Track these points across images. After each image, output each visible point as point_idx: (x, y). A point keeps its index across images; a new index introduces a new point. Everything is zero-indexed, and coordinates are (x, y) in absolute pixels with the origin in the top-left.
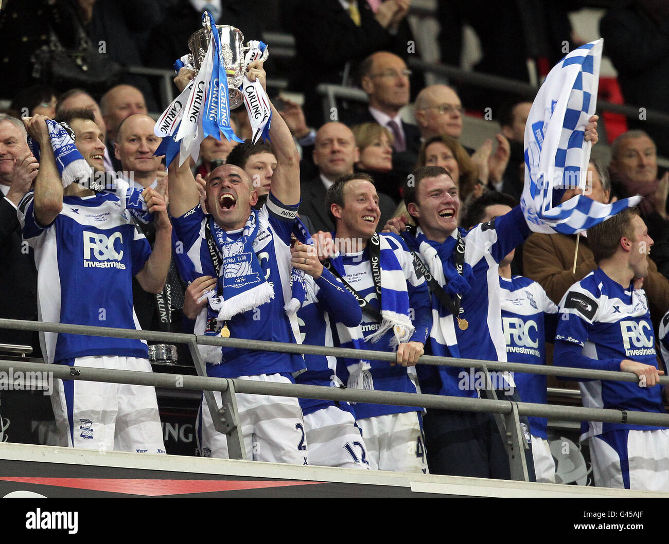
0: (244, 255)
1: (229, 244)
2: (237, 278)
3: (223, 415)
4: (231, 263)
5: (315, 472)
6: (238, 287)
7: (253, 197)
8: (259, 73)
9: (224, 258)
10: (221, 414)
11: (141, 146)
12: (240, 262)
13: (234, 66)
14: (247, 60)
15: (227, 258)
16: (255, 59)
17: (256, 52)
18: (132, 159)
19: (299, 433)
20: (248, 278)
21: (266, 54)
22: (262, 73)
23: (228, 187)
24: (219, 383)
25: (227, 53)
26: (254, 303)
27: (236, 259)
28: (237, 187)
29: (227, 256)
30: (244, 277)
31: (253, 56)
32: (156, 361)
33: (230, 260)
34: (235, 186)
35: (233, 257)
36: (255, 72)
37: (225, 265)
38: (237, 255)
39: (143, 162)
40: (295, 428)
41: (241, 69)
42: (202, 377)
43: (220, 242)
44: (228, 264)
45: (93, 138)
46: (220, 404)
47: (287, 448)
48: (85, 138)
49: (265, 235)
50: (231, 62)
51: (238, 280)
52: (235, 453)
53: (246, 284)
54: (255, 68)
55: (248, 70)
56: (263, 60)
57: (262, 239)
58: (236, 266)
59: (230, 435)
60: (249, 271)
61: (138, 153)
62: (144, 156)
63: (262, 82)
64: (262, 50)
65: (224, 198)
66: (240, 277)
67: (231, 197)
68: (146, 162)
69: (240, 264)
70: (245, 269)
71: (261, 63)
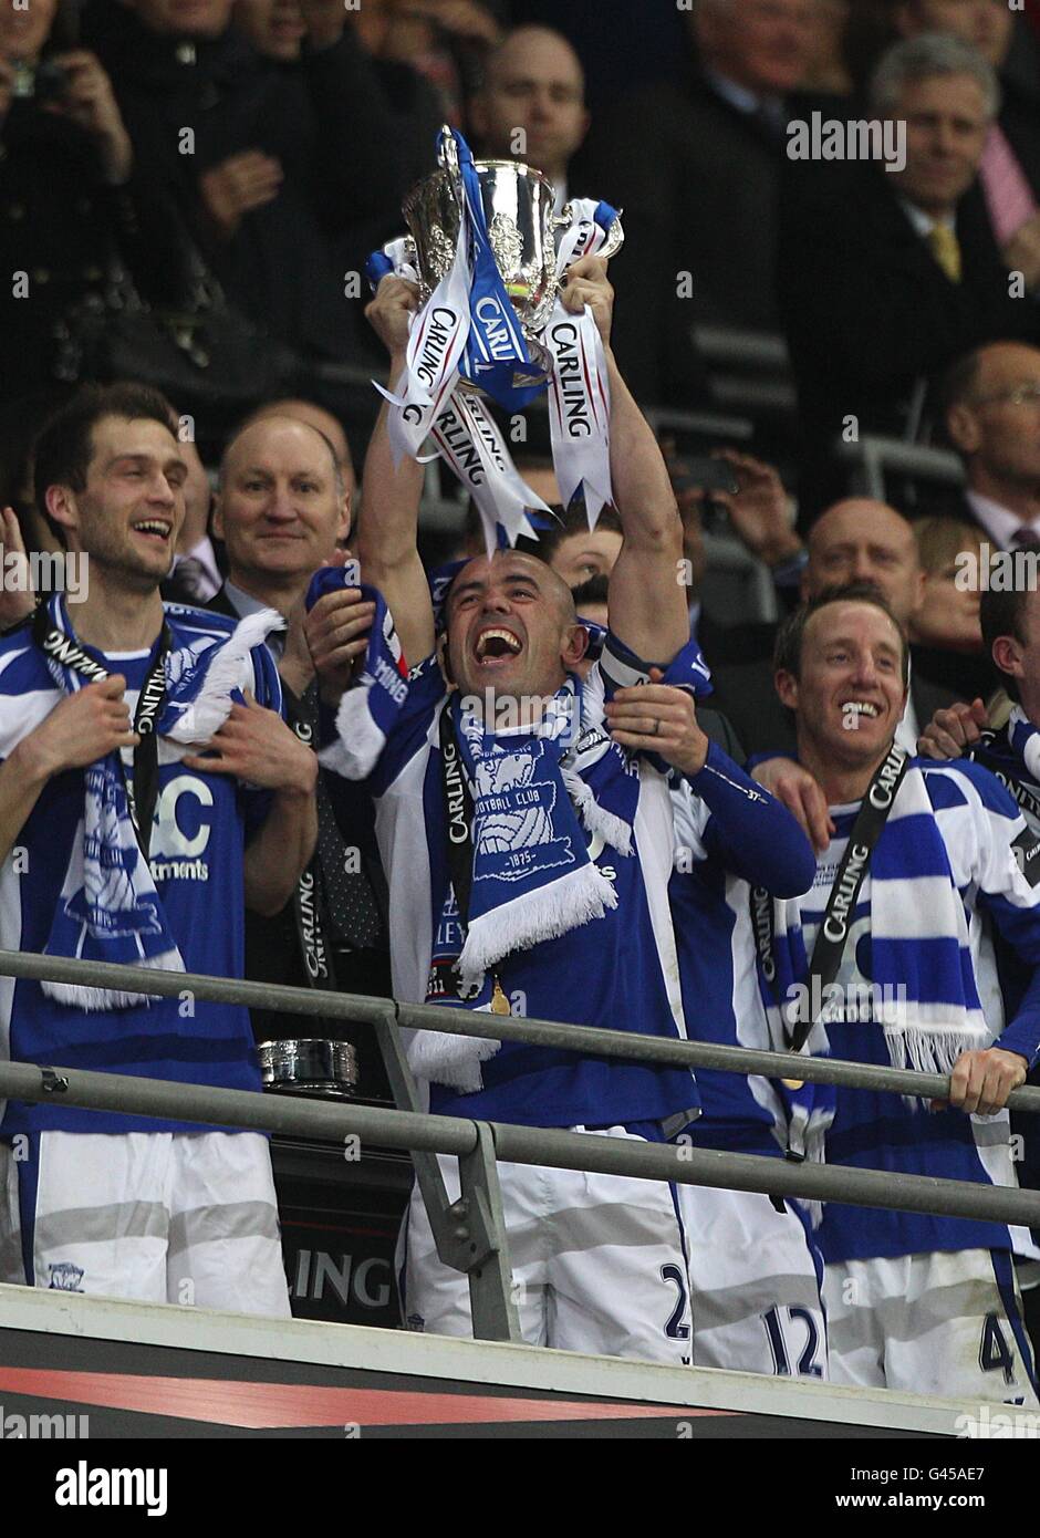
0: (533, 789)
1: (494, 758)
2: (510, 852)
3: (461, 1219)
4: (497, 812)
5: (707, 1383)
6: (513, 879)
7: (572, 642)
8: (593, 291)
9: (478, 795)
10: (456, 1215)
11: (274, 502)
12: (522, 807)
13: (527, 272)
14: (565, 254)
15: (487, 797)
16: (585, 253)
17: (588, 230)
18: (247, 536)
19: (668, 1288)
20: (541, 852)
21: (617, 236)
22: (602, 292)
23: (501, 609)
24: (452, 1130)
25: (505, 238)
26: (557, 921)
27: (512, 800)
28: (527, 610)
29: (486, 791)
30: (531, 850)
31: (579, 242)
32: (298, 1084)
33: (496, 804)
34: (520, 608)
35: (502, 795)
36: (583, 288)
37: (481, 815)
38: (515, 790)
39: (277, 545)
40: (659, 1276)
41: (545, 280)
42: (408, 1114)
43: (473, 752)
44: (488, 813)
45: (146, 473)
46: (453, 1192)
47: (634, 1330)
48: (125, 474)
49: (593, 738)
50: (518, 261)
51: (515, 860)
52: (491, 1323)
53: (535, 868)
54: (586, 276)
55: (564, 281)
56: (606, 252)
57: (586, 749)
58: (513, 821)
59: (479, 1275)
60: (546, 834)
61: (265, 522)
62: (279, 530)
63: (599, 319)
64: (604, 223)
65: (488, 640)
66: (520, 850)
67: (507, 637)
68: (285, 545)
69: (522, 813)
70: (535, 826)
71: (602, 263)
